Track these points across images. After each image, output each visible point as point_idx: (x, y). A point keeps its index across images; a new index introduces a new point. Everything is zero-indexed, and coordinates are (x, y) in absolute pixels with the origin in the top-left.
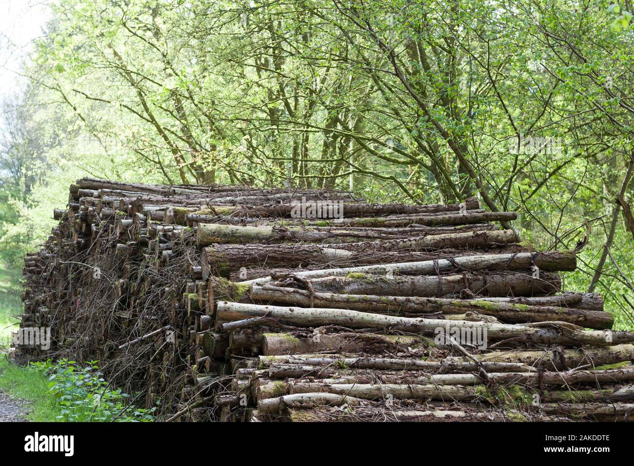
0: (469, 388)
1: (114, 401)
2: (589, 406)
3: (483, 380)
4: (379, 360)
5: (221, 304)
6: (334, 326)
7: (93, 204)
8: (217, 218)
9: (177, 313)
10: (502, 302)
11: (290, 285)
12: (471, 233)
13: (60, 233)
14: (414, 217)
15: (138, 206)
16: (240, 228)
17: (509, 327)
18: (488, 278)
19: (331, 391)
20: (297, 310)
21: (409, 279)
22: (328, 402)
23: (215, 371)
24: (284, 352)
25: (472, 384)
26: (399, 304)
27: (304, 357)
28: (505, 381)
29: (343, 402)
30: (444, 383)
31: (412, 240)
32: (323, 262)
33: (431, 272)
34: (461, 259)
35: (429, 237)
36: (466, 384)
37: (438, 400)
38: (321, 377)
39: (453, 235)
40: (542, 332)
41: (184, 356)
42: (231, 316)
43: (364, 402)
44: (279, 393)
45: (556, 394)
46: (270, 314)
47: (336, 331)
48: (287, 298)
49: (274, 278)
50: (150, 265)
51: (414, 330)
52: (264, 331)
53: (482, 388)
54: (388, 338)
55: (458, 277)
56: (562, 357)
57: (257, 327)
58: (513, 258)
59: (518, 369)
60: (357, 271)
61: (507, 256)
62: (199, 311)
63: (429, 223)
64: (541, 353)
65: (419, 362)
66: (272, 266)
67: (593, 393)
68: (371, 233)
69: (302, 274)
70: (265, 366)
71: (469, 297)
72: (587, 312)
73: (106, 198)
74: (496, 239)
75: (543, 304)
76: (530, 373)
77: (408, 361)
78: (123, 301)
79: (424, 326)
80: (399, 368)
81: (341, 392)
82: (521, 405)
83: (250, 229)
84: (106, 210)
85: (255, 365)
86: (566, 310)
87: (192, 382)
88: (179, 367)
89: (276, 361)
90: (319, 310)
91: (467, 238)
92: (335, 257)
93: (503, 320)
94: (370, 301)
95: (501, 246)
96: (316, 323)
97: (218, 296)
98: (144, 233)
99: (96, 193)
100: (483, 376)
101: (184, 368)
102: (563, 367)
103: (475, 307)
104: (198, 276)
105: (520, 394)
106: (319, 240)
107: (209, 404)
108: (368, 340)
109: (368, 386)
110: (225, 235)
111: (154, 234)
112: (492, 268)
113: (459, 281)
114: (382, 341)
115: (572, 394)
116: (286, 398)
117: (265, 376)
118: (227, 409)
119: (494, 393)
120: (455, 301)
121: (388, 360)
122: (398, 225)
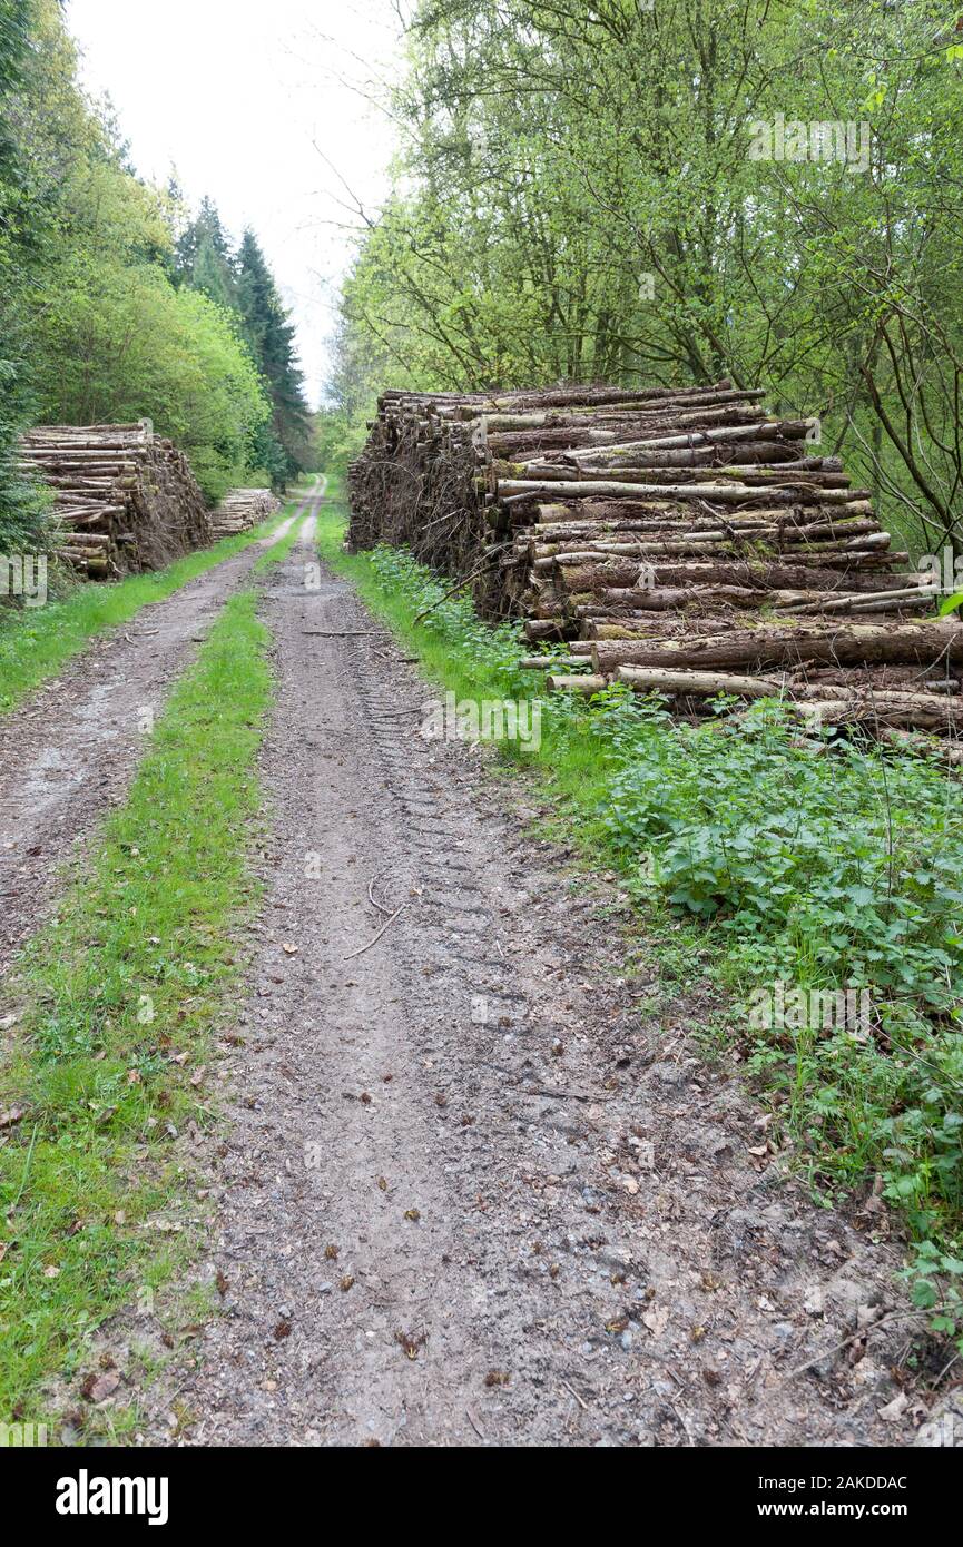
0: (717, 544)
1: (424, 575)
2: (825, 555)
3: (730, 536)
4: (638, 522)
5: (501, 482)
6: (600, 496)
7: (396, 412)
8: (498, 409)
9: (468, 495)
10: (749, 469)
11: (560, 463)
12: (723, 411)
13: (373, 441)
14: (671, 400)
15: (432, 408)
16: (518, 418)
17: (754, 490)
18: (737, 448)
19: (597, 550)
20: (568, 484)
21: (665, 453)
22: (593, 559)
23: (499, 539)
24: (556, 520)
25: (719, 540)
26: (656, 475)
27: (573, 523)
28: (749, 537)
29: (607, 559)
30: (695, 540)
31: (669, 421)
32: (589, 442)
33: (686, 445)
34: (712, 433)
35: (685, 416)
36: (714, 540)
37: (689, 555)
38: (587, 539)
39: (706, 413)
40: (785, 493)
41: (475, 532)
42: (509, 492)
43: (624, 559)
44: (551, 554)
45: (795, 547)
46: (543, 489)
47: (601, 500)
48: (558, 474)
49: (547, 458)
50: (443, 456)
51: (670, 496)
52: (538, 503)
53: (729, 543)
54: (646, 505)
55: (710, 448)
56: (802, 515)
57: (532, 501)
58: (759, 430)
59: (762, 526)
60: (618, 448)
61: (756, 427)
62: (484, 489)
63: (686, 405)
64: (782, 511)
65: (673, 523)
66: (544, 448)
67: (829, 544)
68: (632, 416)
69: (571, 453)
70: (540, 532)
71: (719, 466)
72: (826, 474)
73: (406, 405)
74: (746, 415)
75: (787, 469)
76: (773, 529)
77: (664, 522)
78: (425, 492)
79: (678, 493)
80: (655, 529)
81: (605, 551)
82: (762, 556)
83: (526, 418)
84: (407, 416)
85: (532, 533)
86: (807, 473)
87: (482, 552)
88: (472, 542)
89: (550, 528)
90: (586, 483)
91: (719, 416)
92: (600, 438)
93: (749, 484)
94: (632, 473)
95: (750, 420)
96: (583, 494)
97: (499, 475)
98: (438, 431)
99: (398, 402)
100: (729, 531)
101: (475, 542)
102: (802, 522)
103: (725, 474)
104: (483, 461)
105: (762, 547)
106: (585, 425)
107: (496, 567)
108: (629, 507)
109: (629, 545)
110: (504, 424)
111: (446, 430)
112: (741, 439)
113: (710, 453)
114: (641, 507)
115: (809, 546)
116: (558, 557)
117: (540, 540)
118: (510, 572)
119: (739, 547)
120: (706, 470)
121: (646, 523)
122: (658, 408)
